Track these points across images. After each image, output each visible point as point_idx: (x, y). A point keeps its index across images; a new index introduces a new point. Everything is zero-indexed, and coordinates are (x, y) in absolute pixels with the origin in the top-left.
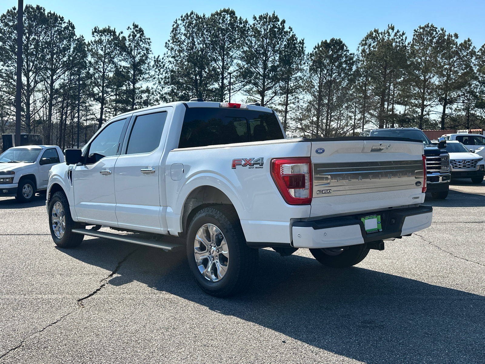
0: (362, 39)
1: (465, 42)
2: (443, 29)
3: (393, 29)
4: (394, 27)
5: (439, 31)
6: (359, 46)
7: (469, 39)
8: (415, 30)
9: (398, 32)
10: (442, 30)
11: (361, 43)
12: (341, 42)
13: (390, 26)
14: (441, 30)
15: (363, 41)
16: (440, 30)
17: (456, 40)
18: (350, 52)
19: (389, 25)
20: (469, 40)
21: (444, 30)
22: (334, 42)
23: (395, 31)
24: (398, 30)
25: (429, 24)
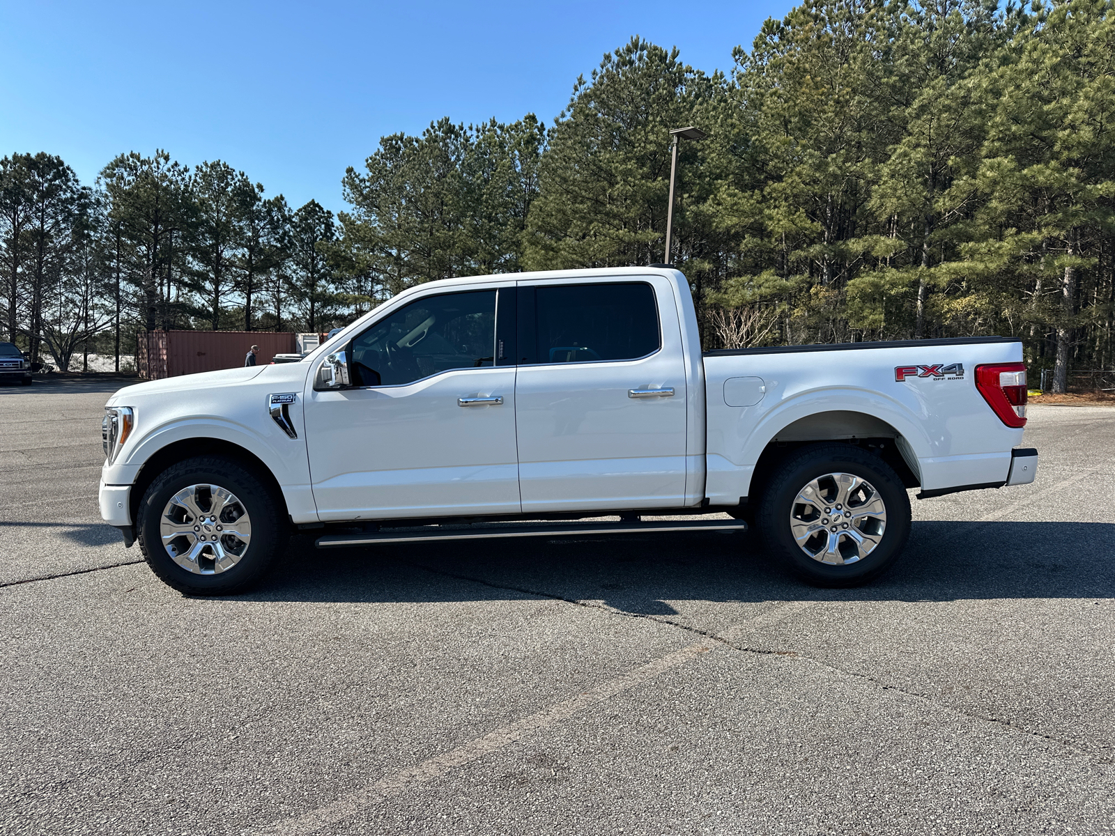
0: (106, 165)
1: (277, 199)
2: (243, 173)
3: (167, 158)
4: (168, 156)
5: (236, 176)
6: (100, 176)
7: (281, 196)
8: (197, 167)
9: (176, 164)
10: (242, 175)
11: (105, 172)
12: (61, 163)
13: (160, 152)
14: (240, 174)
15: (108, 168)
16: (238, 175)
17: (262, 195)
18: (82, 184)
19: (158, 150)
20: (282, 198)
21: (245, 175)
22: (46, 160)
23: (171, 163)
24: (176, 162)
25: (220, 161)
